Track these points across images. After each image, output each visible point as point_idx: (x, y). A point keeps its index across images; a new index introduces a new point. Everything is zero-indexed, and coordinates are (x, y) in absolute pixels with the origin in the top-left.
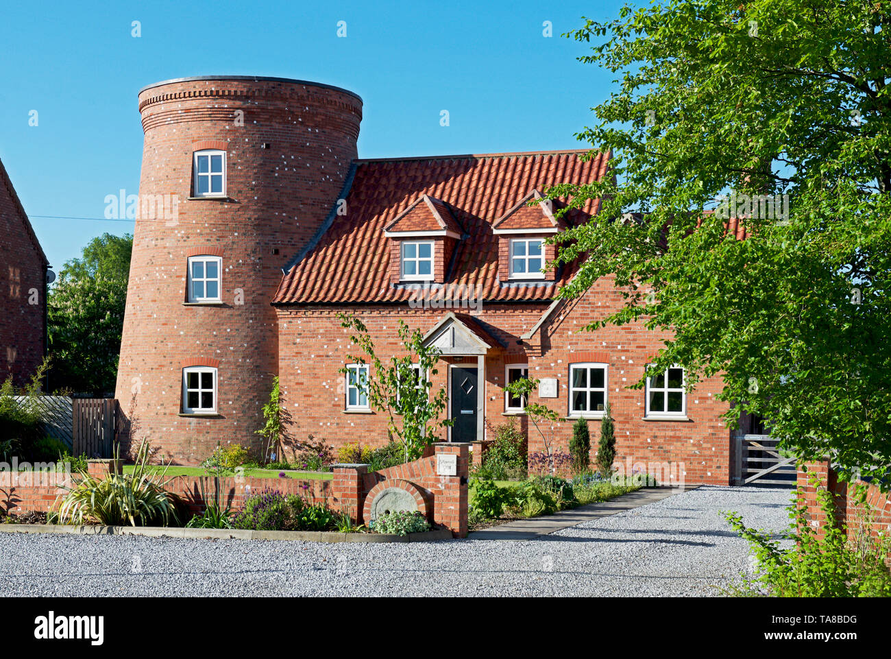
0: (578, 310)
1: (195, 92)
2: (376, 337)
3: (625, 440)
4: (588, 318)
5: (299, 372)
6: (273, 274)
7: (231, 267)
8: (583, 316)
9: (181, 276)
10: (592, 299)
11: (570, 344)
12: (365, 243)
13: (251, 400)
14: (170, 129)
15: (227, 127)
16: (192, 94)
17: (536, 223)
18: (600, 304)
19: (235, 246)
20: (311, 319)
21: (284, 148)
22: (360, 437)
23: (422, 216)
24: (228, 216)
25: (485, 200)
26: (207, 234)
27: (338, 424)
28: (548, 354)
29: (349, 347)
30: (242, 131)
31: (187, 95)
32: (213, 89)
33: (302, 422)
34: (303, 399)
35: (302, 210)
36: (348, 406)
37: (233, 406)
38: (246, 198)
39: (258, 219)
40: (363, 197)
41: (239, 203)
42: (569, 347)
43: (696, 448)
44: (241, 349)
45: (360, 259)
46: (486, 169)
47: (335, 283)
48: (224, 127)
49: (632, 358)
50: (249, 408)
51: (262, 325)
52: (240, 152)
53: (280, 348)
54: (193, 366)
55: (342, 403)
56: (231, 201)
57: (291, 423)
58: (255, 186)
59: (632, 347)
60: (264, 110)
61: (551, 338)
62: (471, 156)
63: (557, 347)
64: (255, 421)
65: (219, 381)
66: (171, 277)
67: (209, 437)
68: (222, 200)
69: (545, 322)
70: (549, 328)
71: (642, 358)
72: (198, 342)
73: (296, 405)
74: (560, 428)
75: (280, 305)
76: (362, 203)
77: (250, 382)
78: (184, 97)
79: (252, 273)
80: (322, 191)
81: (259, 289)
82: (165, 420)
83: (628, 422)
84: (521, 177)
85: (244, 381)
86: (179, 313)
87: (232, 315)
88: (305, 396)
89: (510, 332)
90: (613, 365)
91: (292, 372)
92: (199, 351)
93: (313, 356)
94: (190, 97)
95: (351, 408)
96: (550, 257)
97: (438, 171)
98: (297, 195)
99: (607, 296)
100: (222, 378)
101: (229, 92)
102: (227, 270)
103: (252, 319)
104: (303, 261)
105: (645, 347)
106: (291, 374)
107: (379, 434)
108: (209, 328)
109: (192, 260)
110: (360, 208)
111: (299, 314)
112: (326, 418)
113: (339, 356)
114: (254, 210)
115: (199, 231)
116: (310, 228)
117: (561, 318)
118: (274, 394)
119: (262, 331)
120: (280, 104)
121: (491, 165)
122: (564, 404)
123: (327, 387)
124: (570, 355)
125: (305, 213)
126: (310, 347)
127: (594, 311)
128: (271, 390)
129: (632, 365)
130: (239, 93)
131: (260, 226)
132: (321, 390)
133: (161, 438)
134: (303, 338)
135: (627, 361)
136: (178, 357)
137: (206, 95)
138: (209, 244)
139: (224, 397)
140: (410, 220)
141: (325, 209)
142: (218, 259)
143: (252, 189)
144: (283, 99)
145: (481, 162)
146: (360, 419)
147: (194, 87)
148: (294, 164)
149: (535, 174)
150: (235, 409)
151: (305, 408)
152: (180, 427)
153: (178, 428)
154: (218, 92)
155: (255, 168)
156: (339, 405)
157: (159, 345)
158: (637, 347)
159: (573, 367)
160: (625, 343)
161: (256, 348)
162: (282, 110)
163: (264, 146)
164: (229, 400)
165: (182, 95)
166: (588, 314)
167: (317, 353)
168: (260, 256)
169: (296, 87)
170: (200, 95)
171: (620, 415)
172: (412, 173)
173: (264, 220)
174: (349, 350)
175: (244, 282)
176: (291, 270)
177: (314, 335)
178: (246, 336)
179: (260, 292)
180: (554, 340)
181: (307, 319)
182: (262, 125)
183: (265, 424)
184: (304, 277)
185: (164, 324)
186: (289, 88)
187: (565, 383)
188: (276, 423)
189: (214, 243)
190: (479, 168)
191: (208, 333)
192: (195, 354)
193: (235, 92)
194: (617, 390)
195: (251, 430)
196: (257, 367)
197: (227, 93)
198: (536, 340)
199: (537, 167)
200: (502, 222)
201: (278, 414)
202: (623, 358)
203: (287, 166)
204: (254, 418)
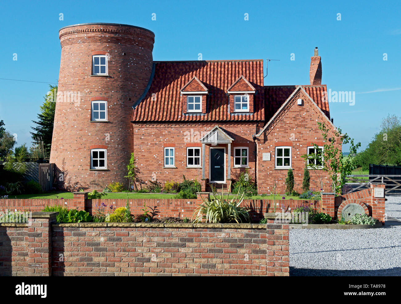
0: (279, 125)
1: (93, 30)
2: (178, 136)
3: (299, 178)
4: (283, 128)
5: (143, 151)
6: (129, 109)
7: (111, 106)
8: (281, 127)
9: (89, 110)
10: (285, 120)
11: (276, 139)
12: (167, 96)
13: (122, 163)
14: (80, 45)
15: (108, 45)
16: (92, 30)
17: (246, 89)
18: (288, 122)
19: (112, 97)
20: (148, 128)
21: (131, 55)
22: (171, 178)
23: (196, 85)
24: (109, 84)
25: (215, 79)
26: (100, 91)
27: (161, 173)
28: (266, 143)
29: (165, 140)
30: (114, 47)
31: (89, 31)
32: (102, 29)
33: (145, 172)
34: (145, 162)
35: (139, 82)
36: (165, 165)
37: (114, 166)
38: (116, 76)
39: (122, 85)
40: (161, 77)
41: (114, 78)
42: (275, 140)
43: (328, 180)
44: (117, 141)
45: (166, 103)
46: (212, 67)
47: (158, 113)
48: (106, 45)
49: (301, 144)
50: (121, 167)
51: (125, 131)
52: (114, 56)
53: (134, 140)
54: (96, 149)
55: (163, 164)
56: (110, 77)
57: (139, 173)
58: (120, 71)
59: (302, 140)
60: (123, 38)
61: (268, 136)
62: (205, 61)
63: (270, 140)
64: (124, 172)
65: (108, 155)
66: (83, 110)
67: (104, 179)
68: (106, 77)
69: (265, 130)
70: (267, 132)
71: (306, 144)
72: (97, 138)
73: (142, 165)
74: (271, 173)
75: (135, 122)
76: (161, 79)
77: (121, 156)
78: (88, 31)
79: (120, 108)
80: (145, 74)
81: (123, 115)
82: (82, 172)
83: (300, 170)
84: (228, 70)
85: (118, 155)
86: (88, 125)
87: (112, 126)
88: (146, 161)
89: (236, 134)
90: (294, 147)
91: (140, 151)
92: (98, 142)
93: (149, 144)
94: (91, 31)
95: (166, 166)
96: (251, 103)
97: (192, 67)
98: (137, 75)
99: (291, 119)
100: (109, 154)
101: (109, 30)
102: (110, 107)
103: (121, 128)
104: (141, 103)
105: (307, 140)
106: (139, 152)
107: (179, 177)
108: (103, 132)
109: (93, 102)
110: (161, 82)
111: (143, 126)
112: (155, 170)
113: (161, 144)
114: (120, 81)
115: (96, 90)
116: (142, 90)
117: (272, 128)
118: (131, 160)
119: (125, 133)
120: (130, 36)
121: (214, 65)
122: (273, 163)
123: (156, 157)
124: (276, 143)
125: (140, 83)
126: (148, 140)
127: (286, 125)
128: (130, 158)
129: (302, 147)
130: (113, 31)
131: (123, 88)
132: (153, 158)
133: (81, 180)
134: (145, 136)
135: (300, 146)
136: (88, 145)
137: (98, 31)
138: (101, 96)
139: (110, 162)
140: (191, 87)
141: (147, 81)
142: (105, 102)
143: (119, 72)
144: (131, 34)
145: (209, 64)
146: (170, 170)
147: (93, 27)
148: (135, 62)
149: (234, 69)
150: (115, 167)
151: (146, 166)
152: (90, 175)
153: (89, 175)
154: (104, 30)
155: (120, 63)
156: (161, 165)
157: (78, 139)
158: (304, 140)
159: (277, 148)
160: (299, 138)
161: (123, 141)
162: (130, 39)
163: (123, 54)
164: (112, 163)
165: (87, 31)
166: (283, 126)
167: (151, 143)
168: (124, 101)
169: (136, 29)
170: (96, 31)
171: (297, 167)
172: (180, 67)
173: (124, 86)
174: (166, 141)
175: (117, 112)
176: (136, 107)
177: (150, 135)
178: (119, 136)
179: (124, 116)
180: (269, 137)
181: (147, 128)
182: (122, 45)
183: (128, 173)
184: (143, 110)
185: (80, 130)
186: (133, 30)
187: (273, 155)
188: (133, 173)
189: (103, 95)
190: (209, 66)
191: (102, 134)
192: (96, 143)
193: (112, 30)
194: (296, 157)
195: (122, 176)
196: (124, 148)
197: (108, 31)
198: (262, 137)
199: (234, 66)
200: (231, 88)
201: (133, 169)
202: (298, 144)
203: (132, 63)
204: (123, 171)
